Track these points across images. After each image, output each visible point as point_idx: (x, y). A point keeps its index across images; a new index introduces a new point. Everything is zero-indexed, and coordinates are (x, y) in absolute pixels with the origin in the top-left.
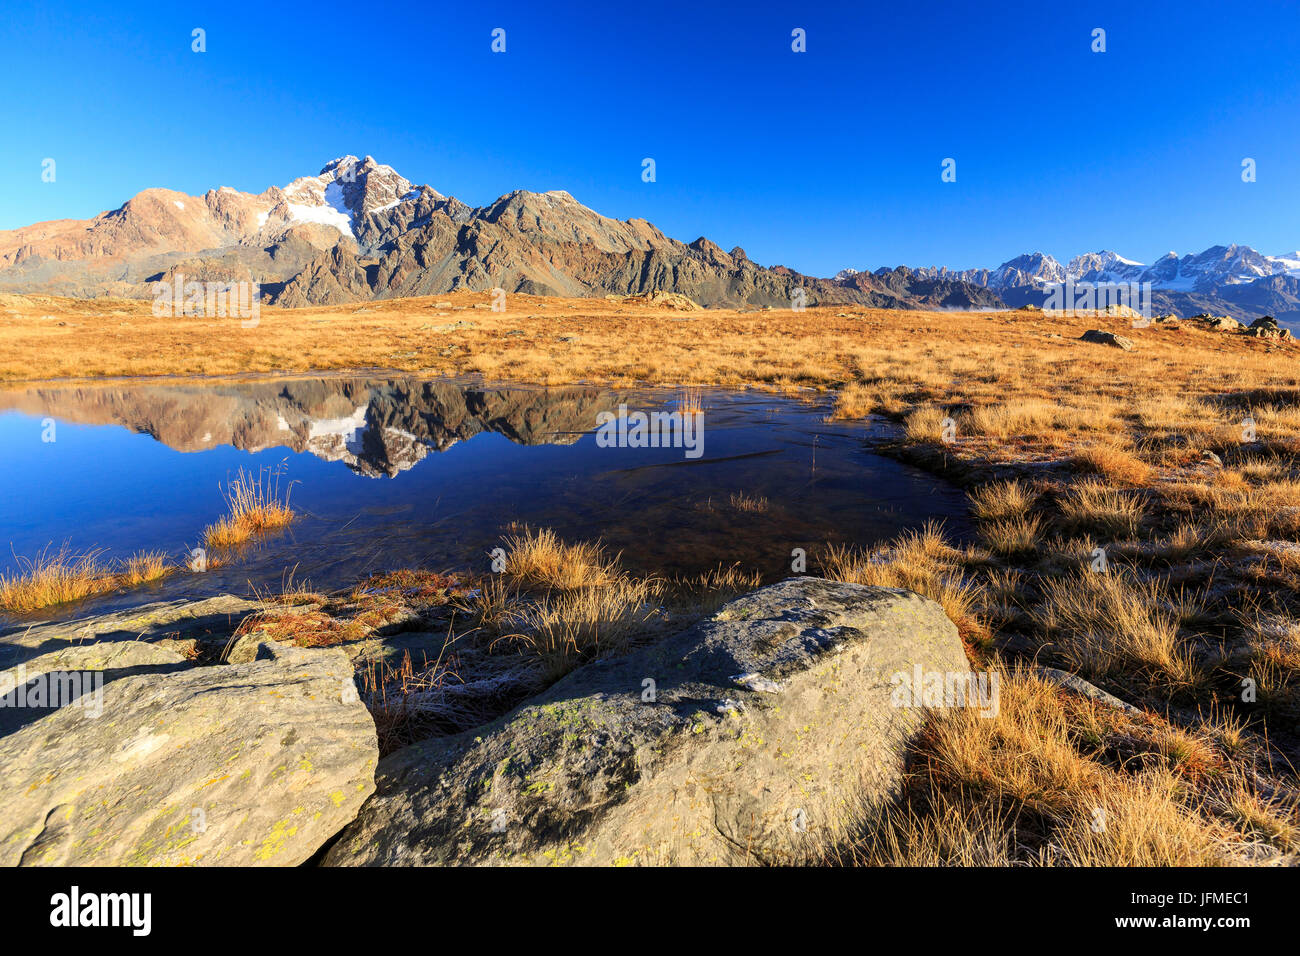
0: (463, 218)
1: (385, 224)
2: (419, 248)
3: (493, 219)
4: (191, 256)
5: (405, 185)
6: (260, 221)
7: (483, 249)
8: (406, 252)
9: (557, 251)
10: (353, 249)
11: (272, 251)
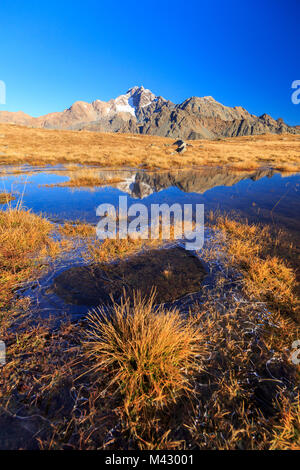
0: (172, 108)
1: (146, 111)
2: (157, 120)
3: (183, 109)
4: (88, 124)
5: (153, 97)
6: (108, 111)
7: (179, 120)
8: (153, 122)
9: (206, 121)
10: (135, 120)
11: (111, 121)
